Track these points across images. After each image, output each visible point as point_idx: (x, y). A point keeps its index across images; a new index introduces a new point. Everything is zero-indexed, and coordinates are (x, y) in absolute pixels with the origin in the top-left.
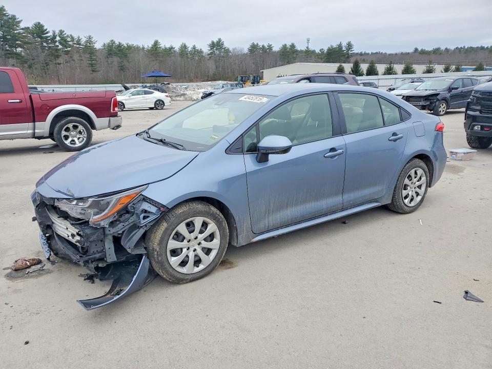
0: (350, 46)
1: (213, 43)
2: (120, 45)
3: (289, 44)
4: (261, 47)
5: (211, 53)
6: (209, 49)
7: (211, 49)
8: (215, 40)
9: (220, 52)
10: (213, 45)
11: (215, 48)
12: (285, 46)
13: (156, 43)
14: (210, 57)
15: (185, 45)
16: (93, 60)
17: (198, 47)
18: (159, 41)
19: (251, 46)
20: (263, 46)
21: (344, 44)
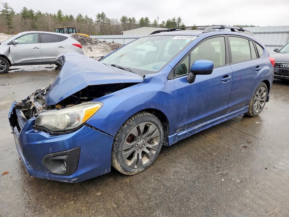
0: (179, 20)
1: (99, 15)
2: (31, 12)
3: (144, 17)
4: (128, 18)
5: (98, 21)
6: (97, 18)
7: (98, 18)
8: (100, 13)
9: (104, 21)
10: (99, 16)
11: (100, 18)
12: (142, 19)
13: (59, 12)
14: (98, 24)
15: (81, 15)
16: (9, 20)
17: (89, 17)
18: (62, 11)
19: (122, 18)
20: (130, 18)
21: (176, 19)
